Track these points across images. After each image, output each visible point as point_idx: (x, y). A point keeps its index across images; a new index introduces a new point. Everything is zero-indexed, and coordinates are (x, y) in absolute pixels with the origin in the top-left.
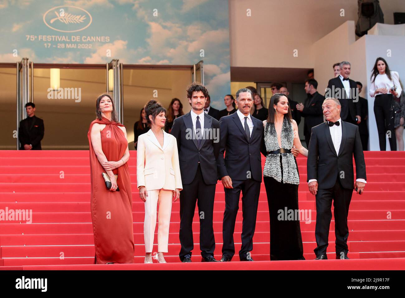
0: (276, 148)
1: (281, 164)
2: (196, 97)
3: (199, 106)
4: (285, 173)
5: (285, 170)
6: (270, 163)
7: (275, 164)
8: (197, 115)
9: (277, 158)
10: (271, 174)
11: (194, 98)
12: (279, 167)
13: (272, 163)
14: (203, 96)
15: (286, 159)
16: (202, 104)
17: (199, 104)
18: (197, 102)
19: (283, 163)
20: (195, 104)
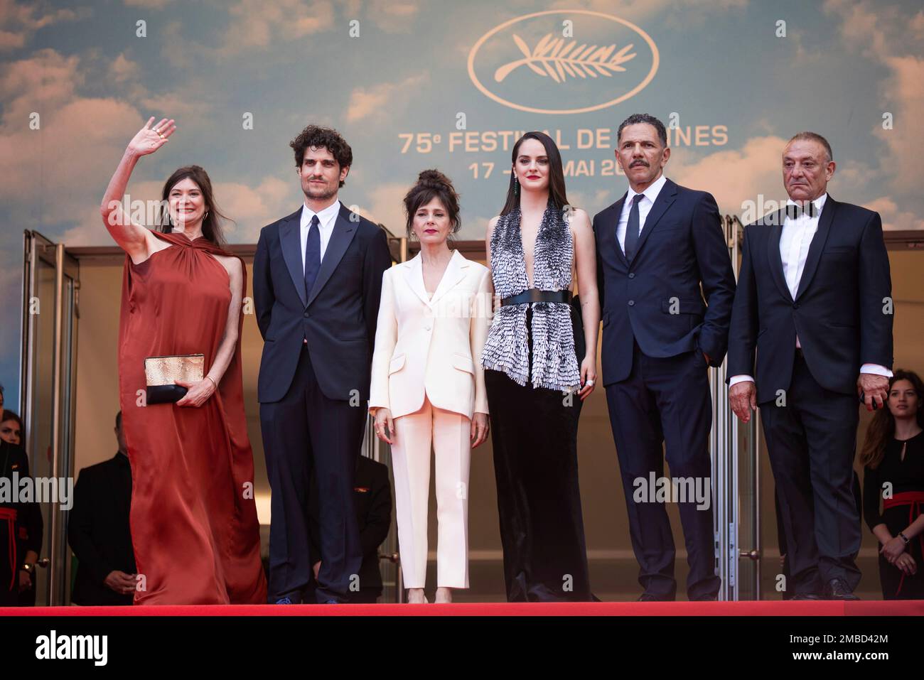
0: (520, 289)
1: (530, 334)
2: (312, 162)
3: (317, 187)
4: (539, 359)
5: (539, 350)
6: (500, 332)
7: (512, 333)
8: (313, 214)
9: (519, 315)
10: (501, 363)
11: (306, 164)
12: (523, 341)
13: (505, 334)
14: (330, 158)
15: (544, 319)
16: (325, 182)
17: (317, 180)
18: (312, 176)
19: (534, 330)
20: (308, 181)
